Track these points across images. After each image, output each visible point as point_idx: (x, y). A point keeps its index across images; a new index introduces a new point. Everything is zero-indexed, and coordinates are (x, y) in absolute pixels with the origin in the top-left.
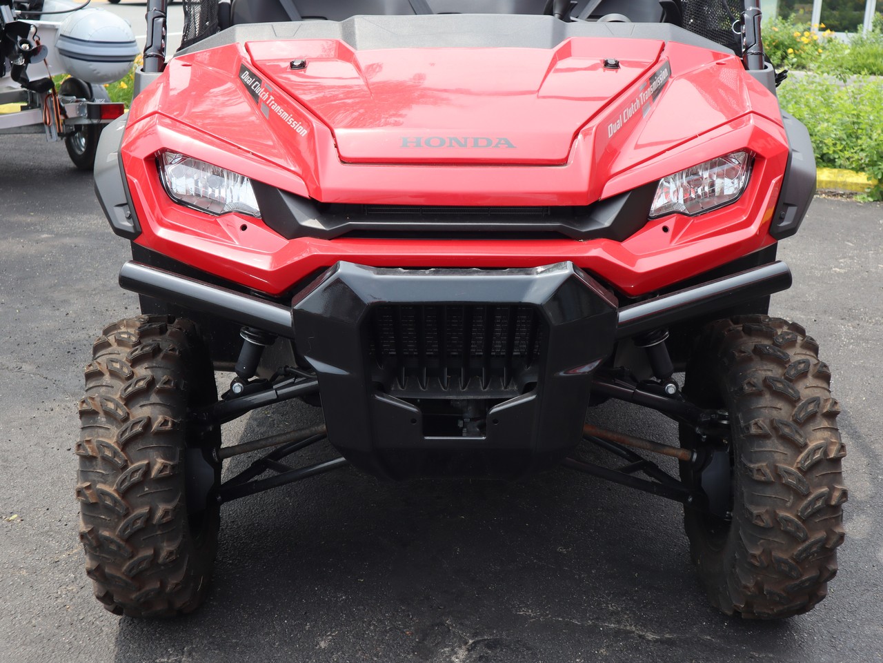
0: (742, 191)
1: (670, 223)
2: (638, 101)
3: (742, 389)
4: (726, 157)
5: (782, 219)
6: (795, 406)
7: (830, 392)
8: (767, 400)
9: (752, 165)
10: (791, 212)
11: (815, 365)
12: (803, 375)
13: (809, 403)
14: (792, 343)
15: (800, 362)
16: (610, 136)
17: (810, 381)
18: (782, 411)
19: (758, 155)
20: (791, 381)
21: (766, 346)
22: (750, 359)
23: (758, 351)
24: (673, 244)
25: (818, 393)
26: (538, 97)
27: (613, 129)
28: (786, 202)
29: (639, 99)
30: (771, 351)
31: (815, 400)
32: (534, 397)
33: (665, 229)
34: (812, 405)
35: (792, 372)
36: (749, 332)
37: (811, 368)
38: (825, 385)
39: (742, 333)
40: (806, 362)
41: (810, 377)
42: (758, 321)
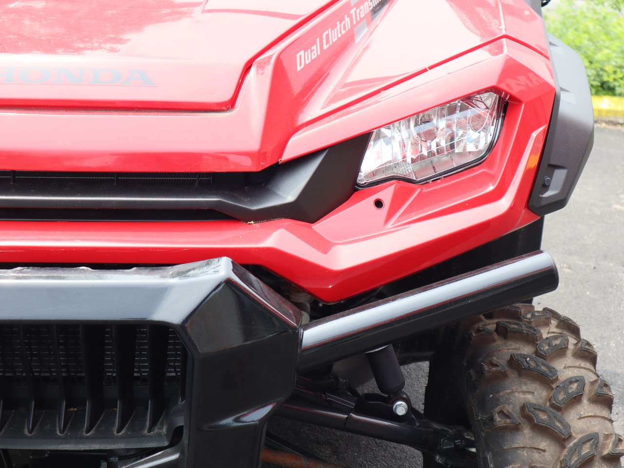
0: (491, 147)
1: (386, 194)
2: (347, 19)
3: (492, 419)
4: (468, 99)
5: (546, 187)
6: (564, 447)
7: (611, 421)
8: (525, 437)
9: (505, 112)
10: (559, 176)
11: (593, 383)
12: (576, 399)
13: (584, 443)
14: (561, 351)
15: (571, 381)
16: (299, 68)
17: (586, 407)
18: (547, 454)
19: (512, 98)
20: (559, 409)
21: (525, 357)
22: (504, 376)
23: (515, 363)
24: (390, 225)
25: (596, 427)
26: (204, 11)
27: (304, 59)
28: (553, 162)
29: (350, 16)
30: (533, 364)
31: (592, 438)
32: (175, 456)
33: (379, 204)
34: (588, 445)
35: (561, 397)
36: (504, 332)
37: (587, 388)
38: (605, 413)
39: (495, 336)
40: (580, 380)
41: (585, 401)
42: (516, 316)
